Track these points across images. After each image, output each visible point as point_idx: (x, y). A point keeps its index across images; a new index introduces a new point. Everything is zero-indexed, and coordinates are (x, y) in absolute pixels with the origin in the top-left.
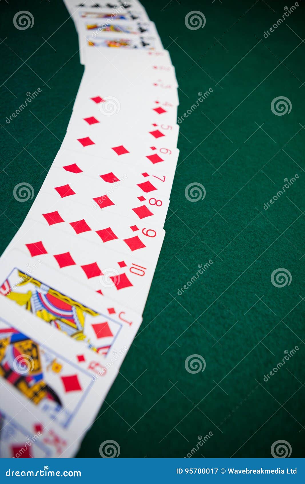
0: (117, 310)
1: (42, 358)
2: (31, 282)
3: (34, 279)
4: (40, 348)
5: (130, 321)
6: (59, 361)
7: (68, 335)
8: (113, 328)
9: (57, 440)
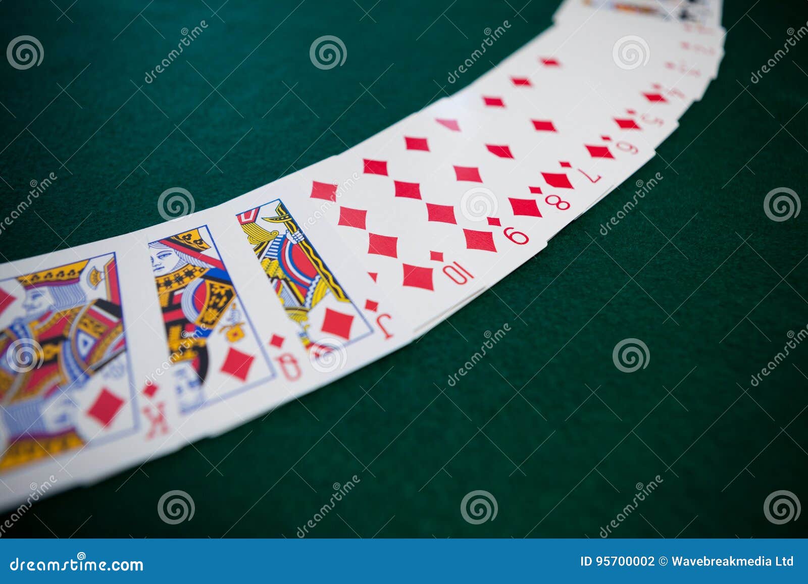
0: (381, 310)
1: (227, 313)
2: (287, 222)
3: (293, 221)
4: (235, 300)
5: (390, 331)
6: (247, 328)
7: (284, 305)
8: (357, 328)
9: (160, 419)
